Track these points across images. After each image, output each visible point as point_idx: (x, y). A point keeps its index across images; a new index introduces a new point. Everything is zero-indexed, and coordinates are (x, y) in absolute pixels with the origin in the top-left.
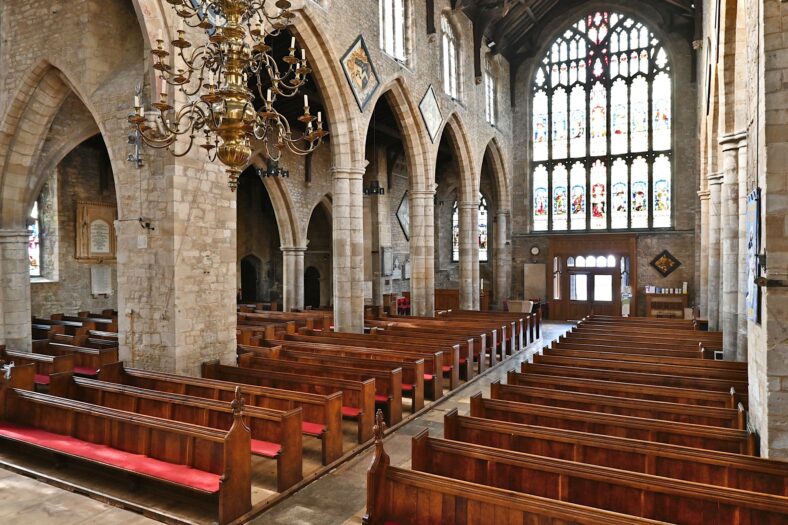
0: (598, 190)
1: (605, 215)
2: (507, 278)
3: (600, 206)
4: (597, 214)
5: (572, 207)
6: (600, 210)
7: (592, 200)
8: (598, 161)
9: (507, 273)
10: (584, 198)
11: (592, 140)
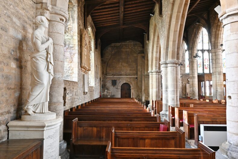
0: (206, 61)
1: (208, 69)
2: (181, 89)
3: (207, 66)
4: (206, 68)
5: (198, 65)
6: (207, 67)
7: (205, 64)
8: (206, 51)
9: (181, 87)
10: (202, 63)
11: (204, 44)
